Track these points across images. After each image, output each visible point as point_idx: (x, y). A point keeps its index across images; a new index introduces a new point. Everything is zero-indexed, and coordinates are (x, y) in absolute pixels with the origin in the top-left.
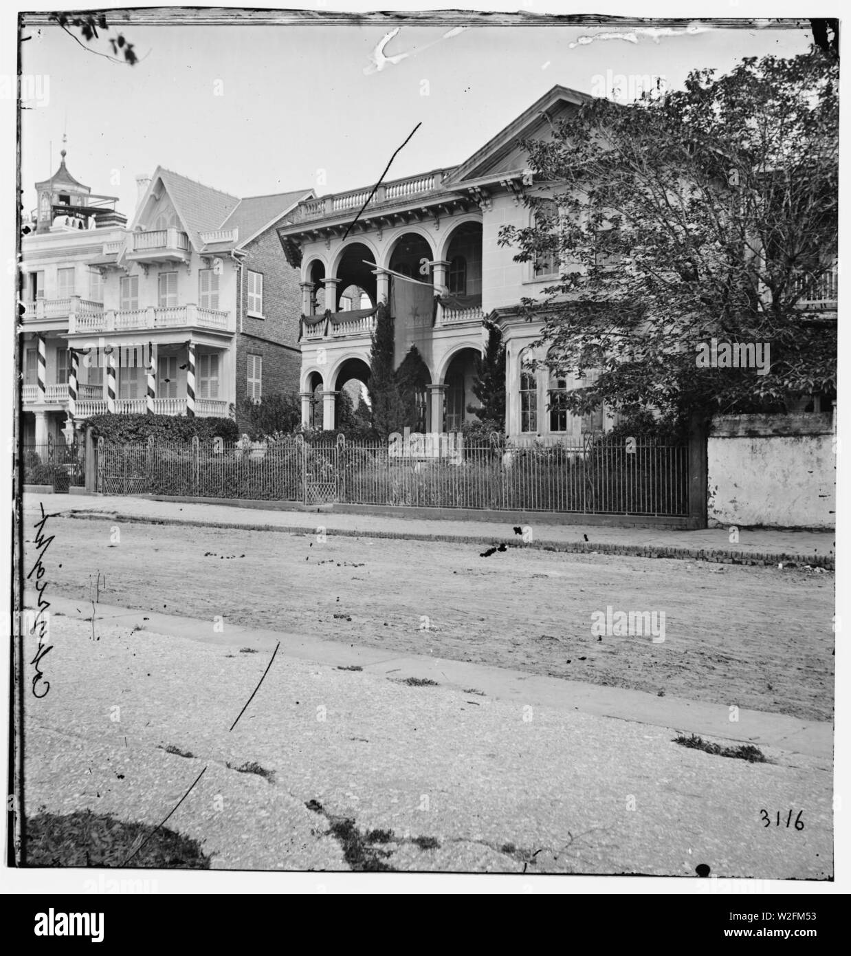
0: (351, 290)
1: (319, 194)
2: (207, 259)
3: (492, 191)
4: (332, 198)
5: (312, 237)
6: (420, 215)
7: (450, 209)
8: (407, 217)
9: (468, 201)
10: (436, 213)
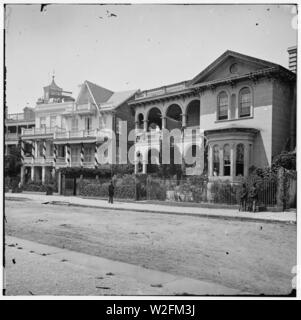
0: (153, 124)
1: (142, 90)
2: (102, 113)
3: (203, 89)
4: (146, 91)
5: (139, 105)
6: (178, 97)
7: (188, 95)
8: (173, 98)
9: (195, 93)
10: (184, 96)
